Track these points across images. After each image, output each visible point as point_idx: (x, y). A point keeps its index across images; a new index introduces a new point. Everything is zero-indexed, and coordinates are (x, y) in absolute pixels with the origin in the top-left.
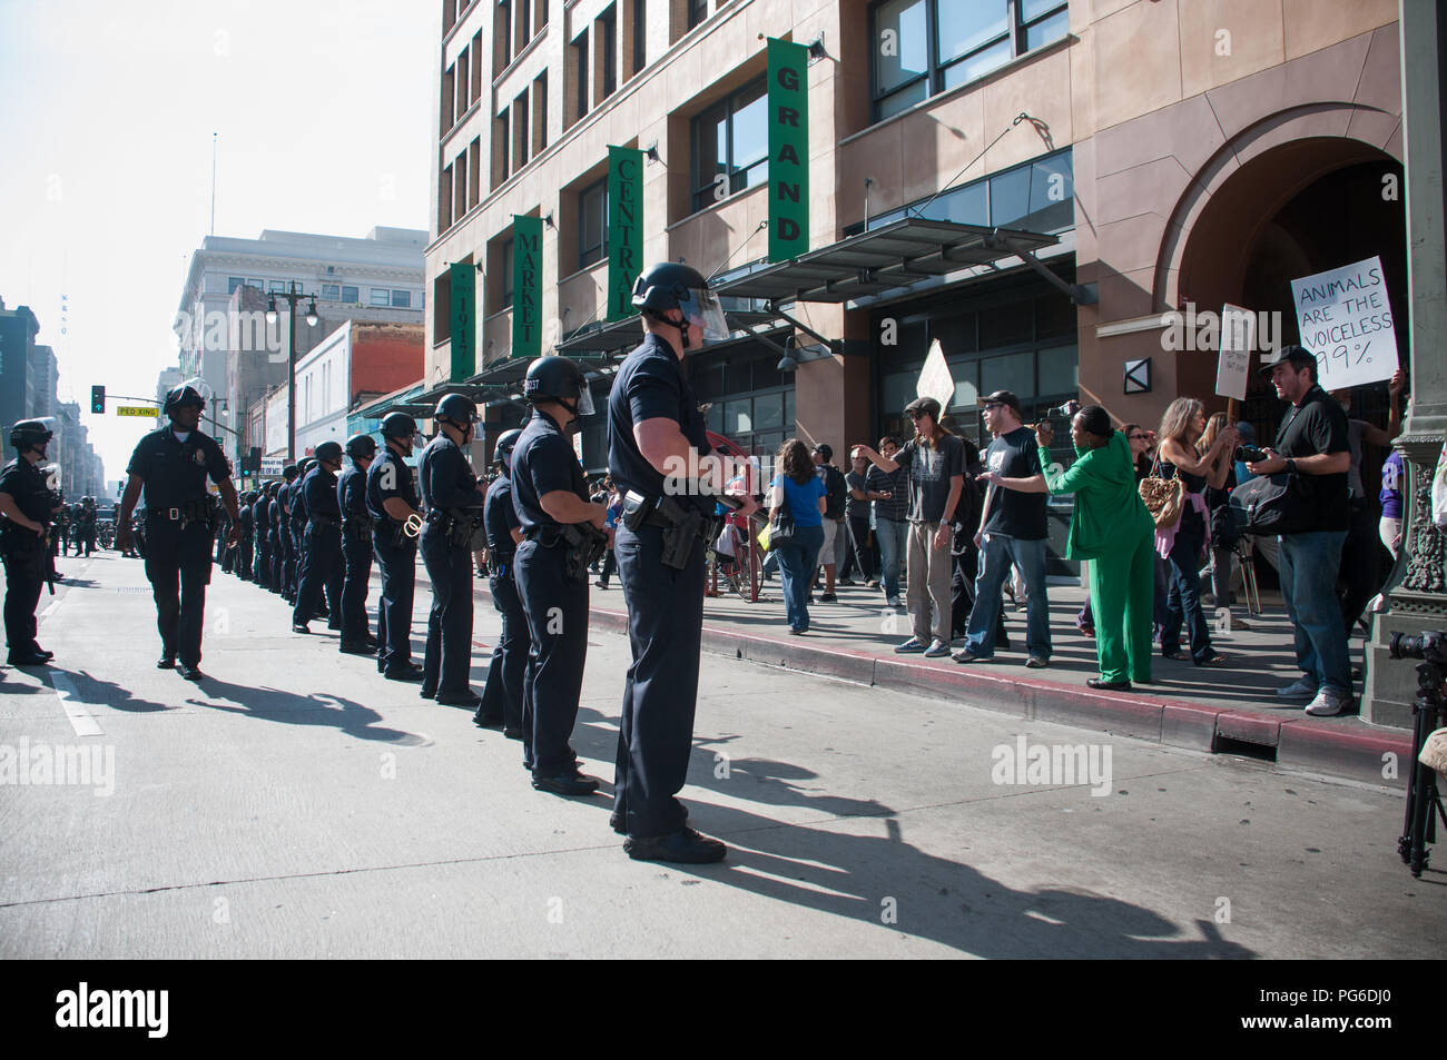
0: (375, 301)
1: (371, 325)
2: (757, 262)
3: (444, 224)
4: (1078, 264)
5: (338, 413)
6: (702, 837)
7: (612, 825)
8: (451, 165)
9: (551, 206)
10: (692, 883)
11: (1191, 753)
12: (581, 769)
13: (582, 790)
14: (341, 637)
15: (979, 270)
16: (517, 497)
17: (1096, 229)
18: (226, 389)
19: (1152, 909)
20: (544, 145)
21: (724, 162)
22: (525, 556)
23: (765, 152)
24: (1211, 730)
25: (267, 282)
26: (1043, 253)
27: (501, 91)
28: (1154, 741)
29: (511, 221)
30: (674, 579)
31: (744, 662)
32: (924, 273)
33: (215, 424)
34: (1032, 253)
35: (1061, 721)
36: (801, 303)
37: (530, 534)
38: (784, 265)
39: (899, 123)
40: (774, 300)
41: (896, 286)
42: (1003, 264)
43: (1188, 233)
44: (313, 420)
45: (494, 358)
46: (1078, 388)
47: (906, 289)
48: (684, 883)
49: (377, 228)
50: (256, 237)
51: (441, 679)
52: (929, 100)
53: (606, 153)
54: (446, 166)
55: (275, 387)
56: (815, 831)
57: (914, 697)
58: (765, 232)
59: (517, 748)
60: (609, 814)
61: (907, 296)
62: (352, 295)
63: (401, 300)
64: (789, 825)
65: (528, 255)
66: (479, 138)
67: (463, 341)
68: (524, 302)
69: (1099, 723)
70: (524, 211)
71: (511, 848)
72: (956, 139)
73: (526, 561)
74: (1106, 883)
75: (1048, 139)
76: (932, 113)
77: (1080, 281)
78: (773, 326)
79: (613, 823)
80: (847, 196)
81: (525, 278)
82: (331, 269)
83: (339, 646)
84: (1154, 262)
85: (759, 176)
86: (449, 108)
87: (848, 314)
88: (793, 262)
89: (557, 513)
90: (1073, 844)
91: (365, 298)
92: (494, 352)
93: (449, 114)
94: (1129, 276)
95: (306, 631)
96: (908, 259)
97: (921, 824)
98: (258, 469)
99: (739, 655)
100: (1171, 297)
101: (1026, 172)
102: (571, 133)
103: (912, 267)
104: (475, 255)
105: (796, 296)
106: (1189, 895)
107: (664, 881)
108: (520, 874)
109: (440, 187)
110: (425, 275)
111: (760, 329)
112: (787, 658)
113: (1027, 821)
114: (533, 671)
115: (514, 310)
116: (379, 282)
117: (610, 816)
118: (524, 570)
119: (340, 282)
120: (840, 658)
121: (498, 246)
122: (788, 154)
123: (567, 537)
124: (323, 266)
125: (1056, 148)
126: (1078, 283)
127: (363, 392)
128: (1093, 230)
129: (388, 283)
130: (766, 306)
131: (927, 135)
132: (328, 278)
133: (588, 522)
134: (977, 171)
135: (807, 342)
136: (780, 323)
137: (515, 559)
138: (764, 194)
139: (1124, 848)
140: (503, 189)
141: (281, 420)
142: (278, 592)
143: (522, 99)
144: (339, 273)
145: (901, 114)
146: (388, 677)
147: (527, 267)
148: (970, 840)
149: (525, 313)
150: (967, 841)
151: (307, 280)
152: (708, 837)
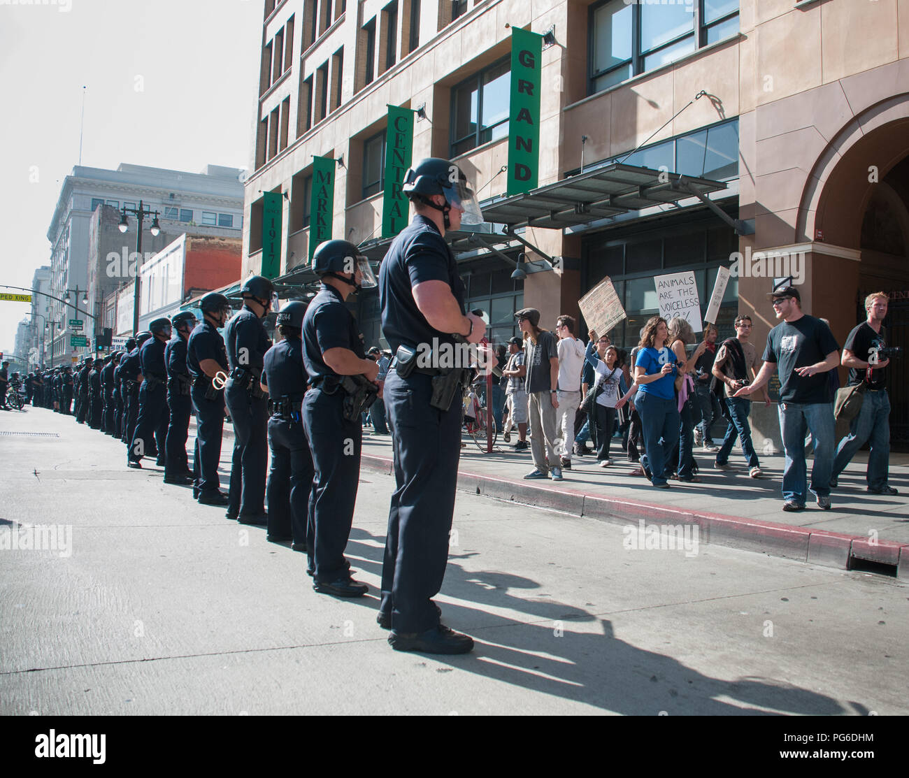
0: (206, 221)
1: (201, 237)
2: (499, 197)
3: (260, 162)
4: (740, 205)
5: (174, 304)
6: (454, 633)
7: (379, 622)
8: (267, 117)
9: (343, 150)
10: (446, 670)
11: (831, 570)
12: (353, 576)
13: (355, 593)
14: (165, 471)
15: (666, 207)
16: (306, 355)
17: (754, 178)
18: (87, 283)
19: (822, 693)
20: (339, 103)
21: (476, 122)
22: (311, 400)
23: (507, 115)
24: (847, 552)
25: (122, 203)
26: (714, 196)
27: (307, 62)
28: (802, 561)
29: (311, 161)
30: (439, 420)
31: (482, 497)
32: (625, 208)
33: (77, 309)
34: (706, 195)
35: (729, 545)
36: (530, 228)
37: (316, 381)
38: (519, 197)
39: (610, 95)
40: (510, 225)
41: (603, 217)
42: (684, 203)
43: (823, 184)
44: (154, 309)
45: (295, 265)
46: (737, 298)
47: (610, 220)
48: (439, 671)
49: (209, 165)
50: (115, 169)
51: (242, 505)
52: (631, 79)
53: (385, 111)
54: (263, 118)
55: (125, 283)
56: (545, 628)
57: (615, 526)
58: (505, 174)
59: (302, 559)
60: (376, 613)
61: (611, 225)
62: (188, 216)
63: (226, 221)
64: (523, 624)
65: (323, 187)
66: (289, 97)
67: (272, 251)
68: (318, 223)
69: (758, 546)
70: (322, 153)
71: (294, 640)
72: (652, 108)
73: (311, 405)
74: (782, 671)
75: (721, 110)
76: (634, 88)
77: (742, 216)
78: (508, 245)
79: (380, 621)
80: (568, 149)
81: (320, 205)
82: (172, 196)
83: (163, 478)
84: (797, 205)
85: (502, 132)
86: (268, 74)
87: (565, 237)
88: (526, 196)
89: (337, 366)
90: (752, 640)
91: (198, 218)
92: (295, 259)
93: (267, 79)
94: (778, 215)
95: (139, 466)
96: (613, 196)
97: (630, 623)
98: (110, 345)
99: (478, 492)
100: (810, 232)
101: (704, 134)
102: (360, 95)
103: (616, 203)
104: (283, 186)
105: (527, 222)
106: (849, 681)
107: (422, 669)
108: (301, 662)
109: (258, 133)
110: (244, 204)
111: (499, 247)
112: (515, 494)
113: (713, 622)
114: (316, 495)
115: (311, 229)
116: (210, 207)
117: (378, 614)
118: (309, 412)
119: (179, 206)
120: (556, 495)
121: (301, 180)
122: (524, 115)
123: (345, 387)
124: (165, 193)
125: (727, 118)
126: (740, 219)
127: (193, 289)
128: (753, 180)
129: (216, 208)
130: (504, 231)
131: (630, 104)
132: (171, 203)
133: (363, 375)
134: (667, 133)
135: (534, 258)
136: (514, 243)
137: (303, 404)
138: (505, 146)
139: (792, 643)
140: (306, 136)
141: (129, 309)
142: (119, 437)
143: (323, 69)
144: (178, 199)
145: (611, 88)
146: (201, 502)
147: (322, 196)
148: (670, 637)
149: (319, 230)
150: (668, 637)
151: (153, 203)
152: (458, 632)
